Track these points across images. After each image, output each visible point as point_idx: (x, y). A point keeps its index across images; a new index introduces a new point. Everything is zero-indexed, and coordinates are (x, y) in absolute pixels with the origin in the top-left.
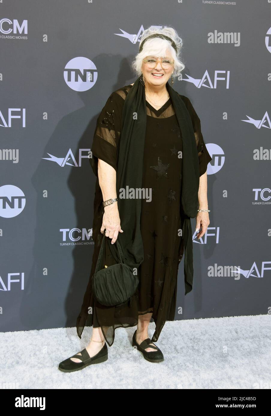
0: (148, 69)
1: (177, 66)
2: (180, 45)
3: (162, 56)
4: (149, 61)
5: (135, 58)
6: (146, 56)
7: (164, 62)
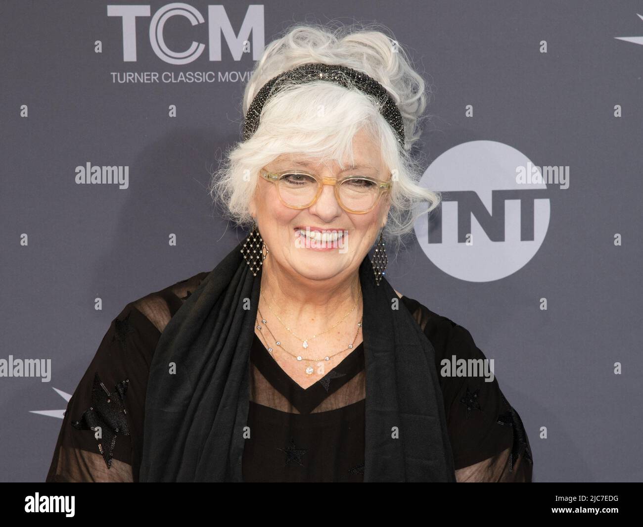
2: (413, 109)
4: (286, 177)
7: (348, 183)
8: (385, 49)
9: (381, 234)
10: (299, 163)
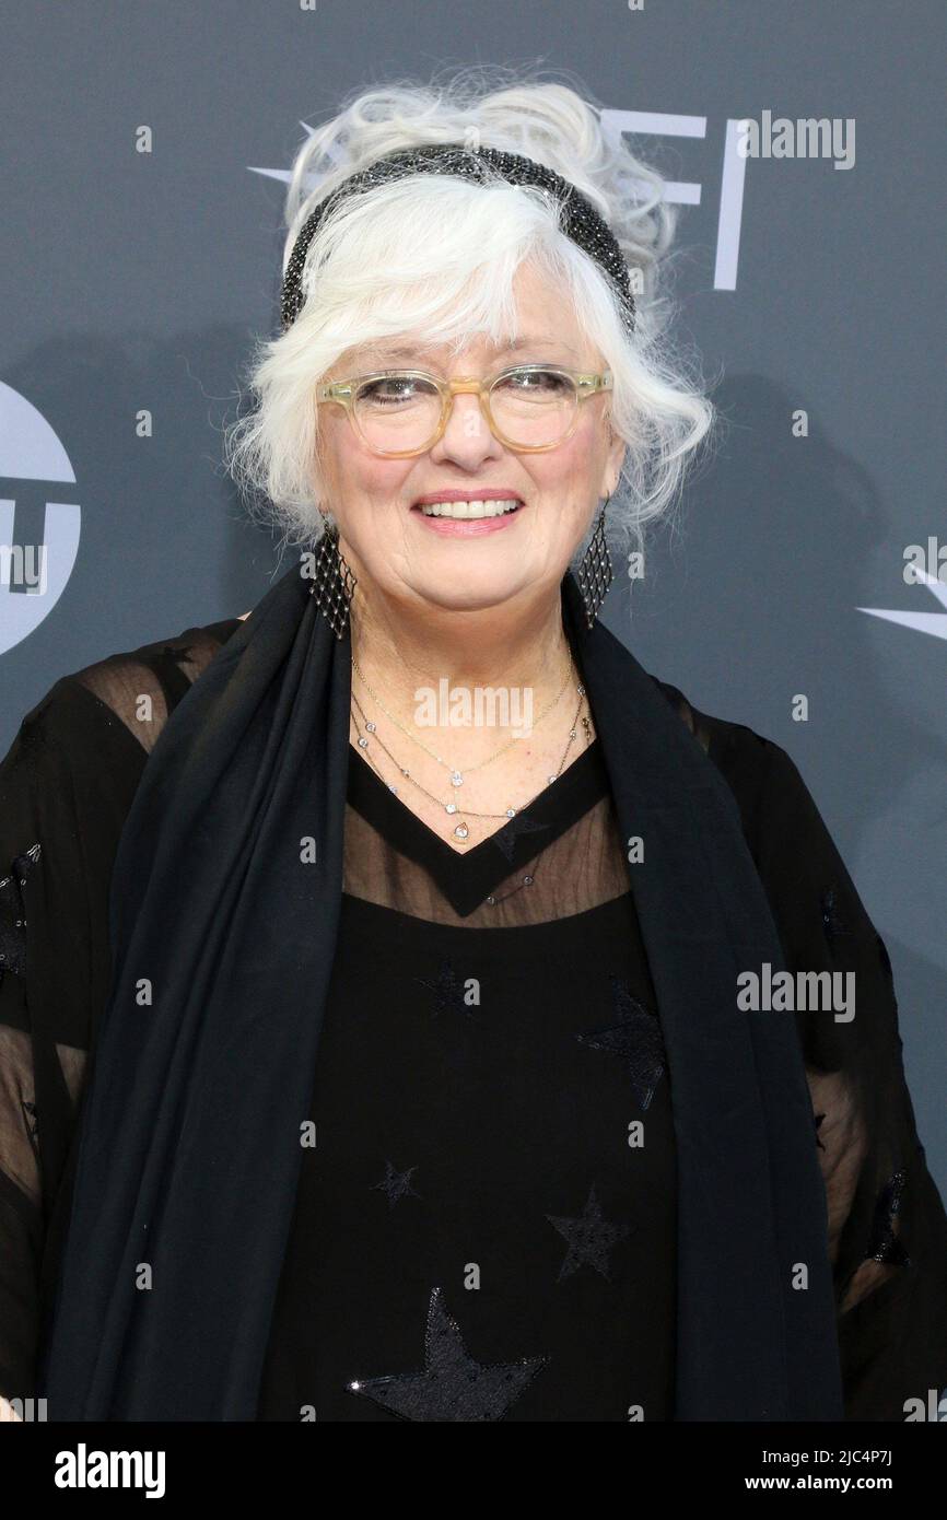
0: (370, 464)
1: (641, 416)
3: (480, 327)
4: (372, 391)
5: (243, 385)
6: (343, 346)
7: (507, 384)
8: (571, 116)
9: (603, 514)
10: (394, 352)
